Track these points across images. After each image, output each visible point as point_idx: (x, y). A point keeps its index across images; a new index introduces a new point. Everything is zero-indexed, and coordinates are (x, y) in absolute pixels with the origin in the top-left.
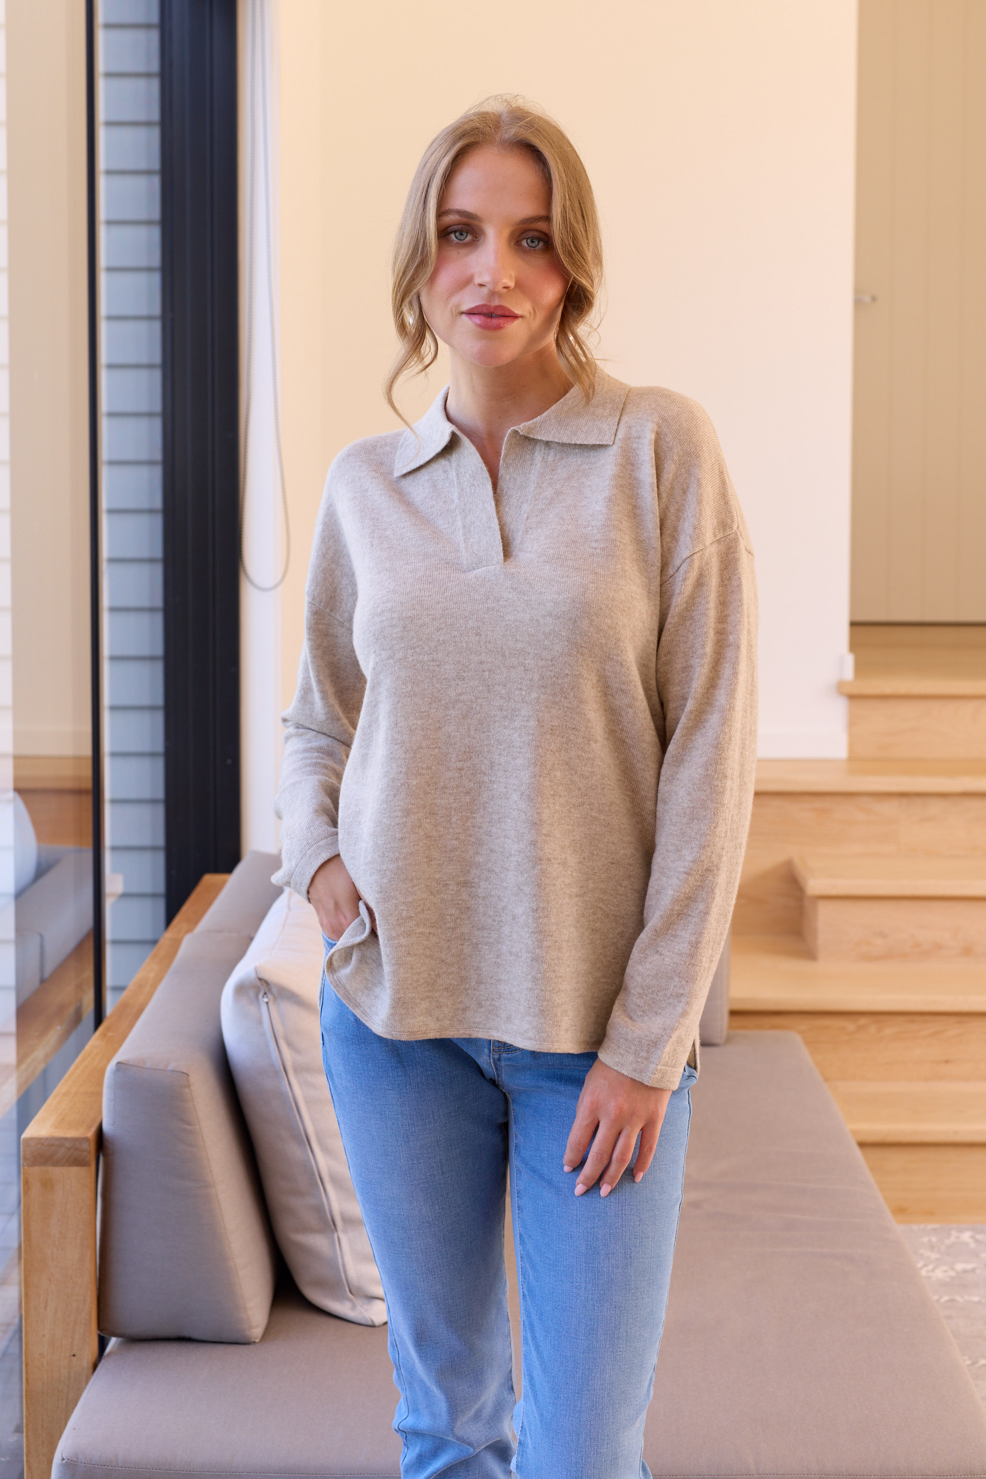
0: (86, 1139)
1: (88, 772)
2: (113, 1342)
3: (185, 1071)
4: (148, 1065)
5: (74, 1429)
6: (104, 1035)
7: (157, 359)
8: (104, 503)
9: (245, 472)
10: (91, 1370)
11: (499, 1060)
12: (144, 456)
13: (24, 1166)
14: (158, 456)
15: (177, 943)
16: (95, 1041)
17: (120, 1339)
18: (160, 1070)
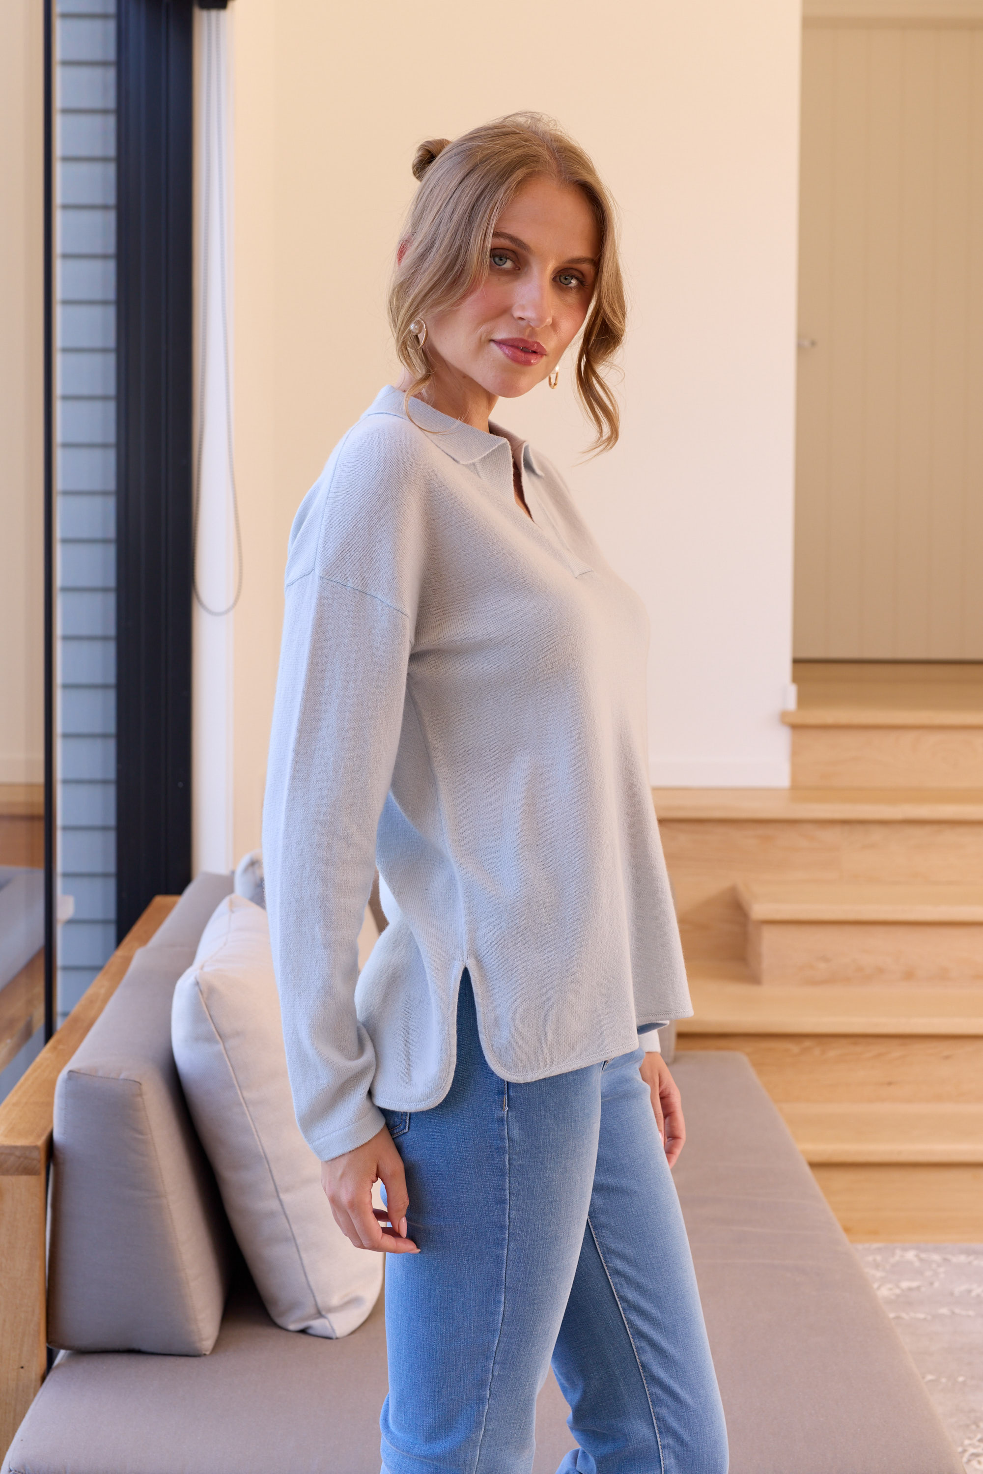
0: (36, 1148)
1: (40, 798)
2: (62, 1354)
3: (138, 1080)
4: (100, 1074)
5: (22, 1440)
6: (54, 1048)
7: (112, 390)
8: (58, 533)
9: (198, 498)
10: (39, 1382)
12: (97, 486)
14: (112, 485)
15: (128, 960)
16: (46, 1054)
17: (68, 1352)
18: (112, 1079)
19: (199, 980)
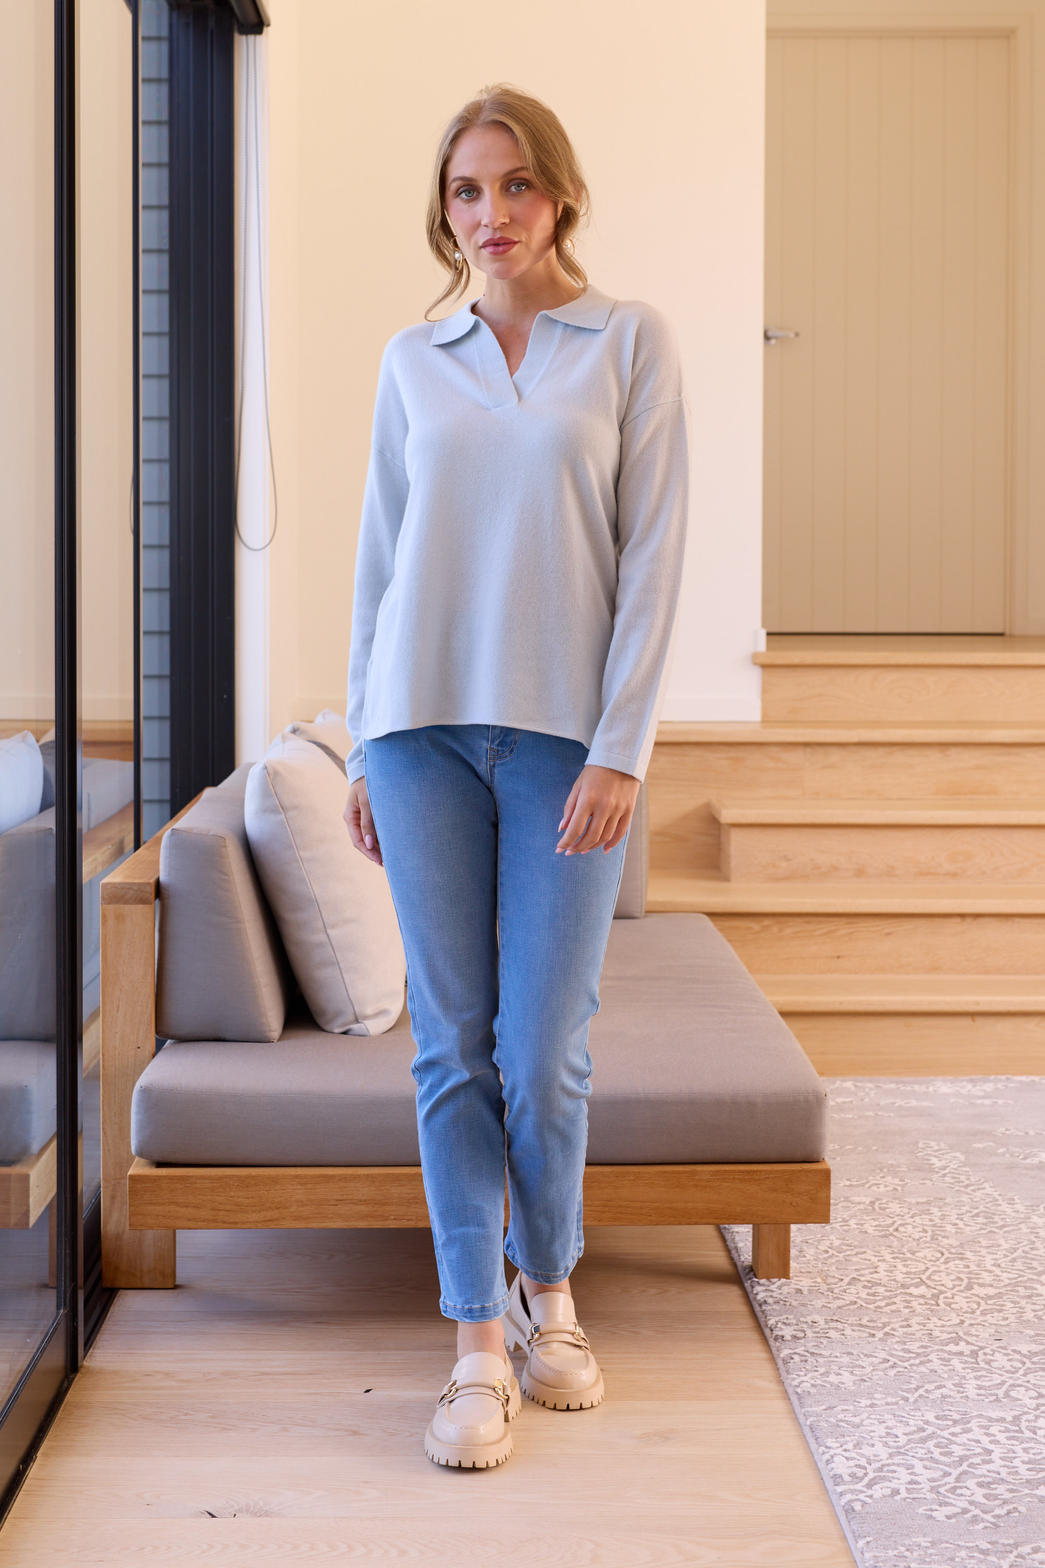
0: (149, 884)
2: (168, 1041)
3: (222, 836)
4: (195, 831)
11: (494, 766)
13: (102, 904)
17: (173, 1041)
18: (204, 835)
19: (268, 766)
